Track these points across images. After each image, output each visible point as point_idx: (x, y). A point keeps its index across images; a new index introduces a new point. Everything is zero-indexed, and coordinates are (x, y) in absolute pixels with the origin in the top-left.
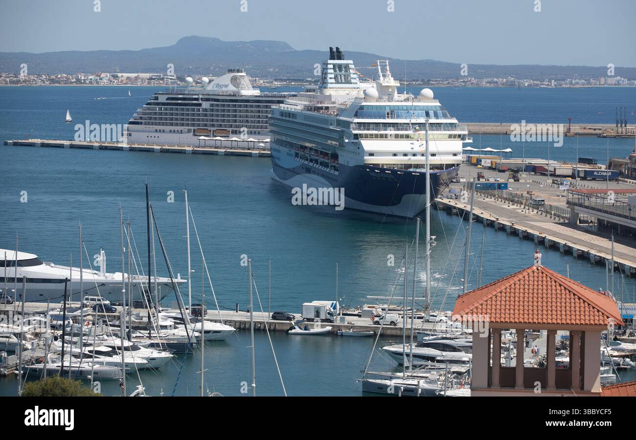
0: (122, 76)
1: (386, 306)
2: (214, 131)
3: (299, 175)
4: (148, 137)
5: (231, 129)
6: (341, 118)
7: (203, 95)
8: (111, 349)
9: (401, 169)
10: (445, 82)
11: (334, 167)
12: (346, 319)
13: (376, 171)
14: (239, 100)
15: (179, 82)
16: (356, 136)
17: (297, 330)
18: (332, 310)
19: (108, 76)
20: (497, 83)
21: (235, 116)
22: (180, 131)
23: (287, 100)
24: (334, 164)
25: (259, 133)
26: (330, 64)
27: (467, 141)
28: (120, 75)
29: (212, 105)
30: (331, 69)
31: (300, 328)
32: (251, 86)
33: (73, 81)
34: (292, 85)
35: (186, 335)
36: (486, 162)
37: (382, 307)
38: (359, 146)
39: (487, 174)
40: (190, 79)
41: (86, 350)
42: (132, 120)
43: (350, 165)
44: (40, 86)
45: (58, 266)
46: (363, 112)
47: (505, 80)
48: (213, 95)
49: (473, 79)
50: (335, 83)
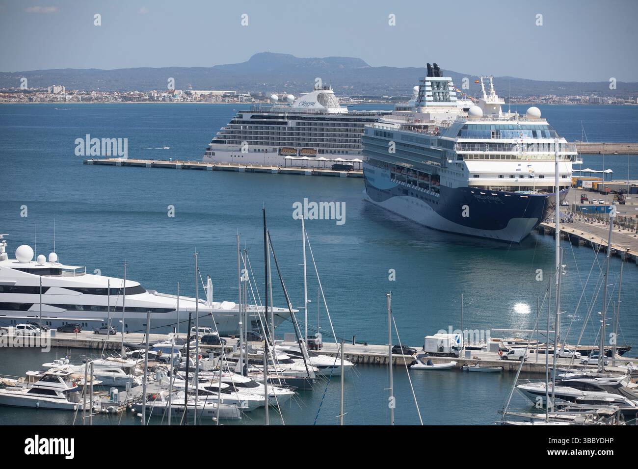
0: (196, 93)
1: (511, 339)
2: (300, 150)
3: (394, 197)
4: (232, 156)
5: (318, 148)
6: (444, 138)
7: (289, 113)
8: (228, 386)
9: (507, 192)
10: (526, 100)
11: (434, 188)
12: (471, 353)
13: (482, 193)
14: (327, 118)
15: (253, 100)
16: (460, 157)
17: (420, 365)
18: (457, 344)
19: (182, 93)
20: (579, 100)
21: (322, 135)
22: (265, 150)
23: (382, 119)
24: (435, 186)
25: (347, 152)
26: (428, 81)
27: (577, 162)
28: (193, 92)
29: (298, 124)
30: (429, 86)
31: (423, 363)
32: (338, 104)
33: (145, 98)
34: (369, 102)
35: (305, 370)
36: (587, 184)
37: (508, 340)
38: (464, 168)
39: (590, 196)
40: (275, 97)
41: (201, 386)
42: (215, 139)
43: (452, 187)
44: (113, 104)
45: (162, 294)
46: (467, 132)
47: (588, 98)
48: (299, 113)
49: (555, 96)
50: (434, 101)
